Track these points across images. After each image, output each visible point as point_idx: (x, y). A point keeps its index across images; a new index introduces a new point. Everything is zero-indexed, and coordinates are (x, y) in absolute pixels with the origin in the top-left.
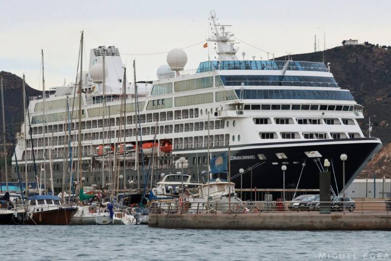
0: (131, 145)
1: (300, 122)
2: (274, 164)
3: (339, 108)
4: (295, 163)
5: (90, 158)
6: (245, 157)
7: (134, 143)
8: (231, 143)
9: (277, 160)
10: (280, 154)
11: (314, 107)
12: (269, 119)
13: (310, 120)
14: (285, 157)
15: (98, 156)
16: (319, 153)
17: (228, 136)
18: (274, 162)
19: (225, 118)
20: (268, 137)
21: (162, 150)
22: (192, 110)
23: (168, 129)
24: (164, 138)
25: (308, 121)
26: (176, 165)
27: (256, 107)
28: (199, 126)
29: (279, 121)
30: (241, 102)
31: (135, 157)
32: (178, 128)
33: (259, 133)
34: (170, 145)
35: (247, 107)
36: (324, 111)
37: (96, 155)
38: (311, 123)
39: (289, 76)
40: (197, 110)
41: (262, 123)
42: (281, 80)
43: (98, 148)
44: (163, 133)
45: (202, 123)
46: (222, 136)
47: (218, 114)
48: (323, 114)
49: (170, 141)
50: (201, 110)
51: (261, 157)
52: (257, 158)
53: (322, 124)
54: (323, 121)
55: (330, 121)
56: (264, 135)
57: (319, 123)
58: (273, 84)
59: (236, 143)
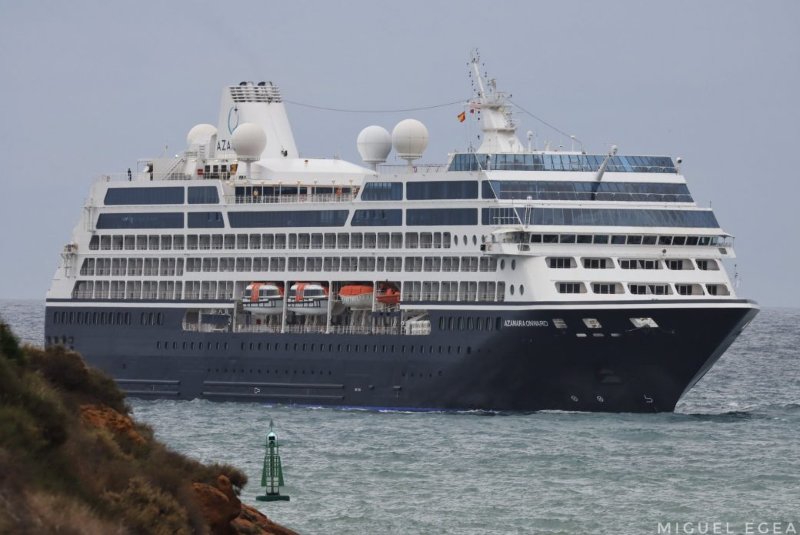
0: (319, 287)
1: (625, 265)
2: (579, 335)
3: (693, 241)
4: (613, 335)
5: (232, 306)
6: (531, 323)
7: (325, 284)
8: (508, 297)
9: (585, 329)
10: (590, 320)
11: (649, 240)
12: (573, 259)
13: (642, 262)
14: (598, 325)
15: (251, 303)
16: (653, 321)
17: (502, 285)
18: (580, 333)
19: (498, 256)
20: (570, 291)
21: (380, 300)
22: (438, 235)
23: (393, 263)
24: (384, 280)
25: (638, 264)
26: (407, 328)
27: (550, 239)
28: (451, 263)
29: (590, 263)
30: (525, 230)
31: (328, 309)
32: (412, 263)
33: (556, 284)
34: (396, 293)
35: (536, 238)
36: (665, 247)
37: (245, 300)
38: (643, 267)
39: (608, 183)
40: (447, 235)
41: (560, 266)
42: (594, 190)
43: (249, 287)
44: (382, 270)
45: (456, 260)
46: (492, 284)
47: (487, 248)
48: (664, 251)
49: (396, 285)
50: (456, 237)
51: (559, 324)
52: (552, 325)
53: (662, 268)
54: (664, 265)
55: (676, 265)
56: (564, 287)
57: (657, 268)
58: (581, 197)
59: (517, 297)
